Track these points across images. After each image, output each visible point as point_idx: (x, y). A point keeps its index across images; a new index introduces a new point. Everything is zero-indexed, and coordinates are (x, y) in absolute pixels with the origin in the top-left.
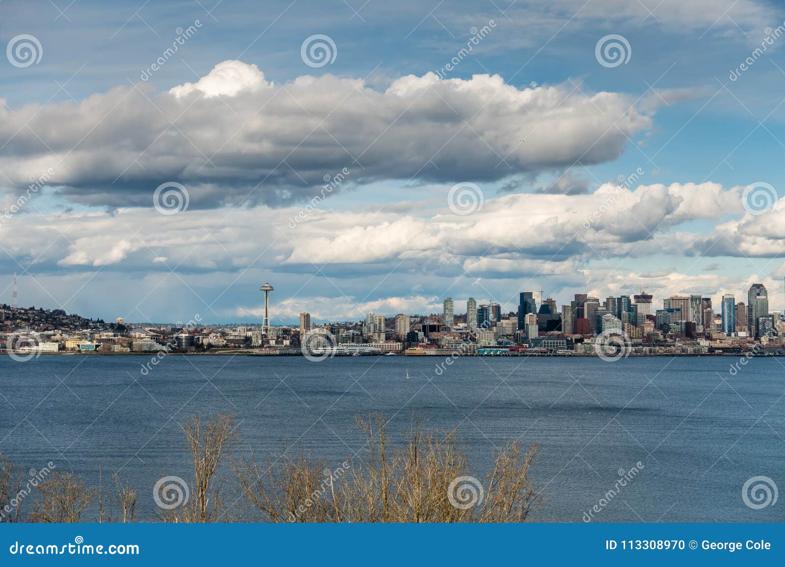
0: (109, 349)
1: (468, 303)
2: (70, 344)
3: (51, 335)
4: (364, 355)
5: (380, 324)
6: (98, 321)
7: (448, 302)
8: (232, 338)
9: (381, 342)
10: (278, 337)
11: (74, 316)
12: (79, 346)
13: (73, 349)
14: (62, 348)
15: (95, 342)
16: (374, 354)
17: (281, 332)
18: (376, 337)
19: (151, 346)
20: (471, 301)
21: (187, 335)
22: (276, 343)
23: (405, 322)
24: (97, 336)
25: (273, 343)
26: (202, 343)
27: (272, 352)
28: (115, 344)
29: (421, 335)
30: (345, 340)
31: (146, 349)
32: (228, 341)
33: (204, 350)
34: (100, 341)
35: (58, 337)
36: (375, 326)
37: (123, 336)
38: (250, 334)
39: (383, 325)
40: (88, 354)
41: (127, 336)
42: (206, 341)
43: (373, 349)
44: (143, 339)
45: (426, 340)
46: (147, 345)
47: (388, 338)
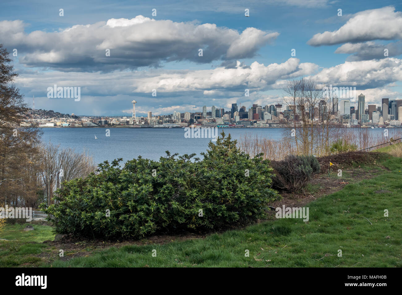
0: (74, 126)
1: (212, 108)
2: (58, 124)
3: (50, 120)
4: (173, 128)
5: (179, 116)
6: (67, 115)
7: (204, 107)
8: (122, 121)
9: (180, 123)
10: (140, 121)
11: (57, 113)
12: (62, 124)
13: (60, 126)
14: (55, 125)
15: (68, 123)
16: (177, 127)
17: (140, 119)
18: (178, 121)
19: (90, 124)
20: (213, 107)
21: (104, 120)
22: (139, 123)
23: (188, 115)
24: (68, 120)
25: (137, 123)
26: (110, 123)
27: (138, 127)
28: (76, 124)
29: (195, 120)
30: (166, 122)
31: (88, 125)
32: (120, 122)
33: (111, 126)
34: (70, 122)
35: (53, 121)
36: (177, 117)
37: (79, 120)
38: (128, 120)
39: (180, 116)
40: (65, 127)
41: (80, 121)
42: (111, 123)
43: (177, 125)
44: (86, 121)
45: (197, 122)
46: (89, 124)
47: (182, 121)
